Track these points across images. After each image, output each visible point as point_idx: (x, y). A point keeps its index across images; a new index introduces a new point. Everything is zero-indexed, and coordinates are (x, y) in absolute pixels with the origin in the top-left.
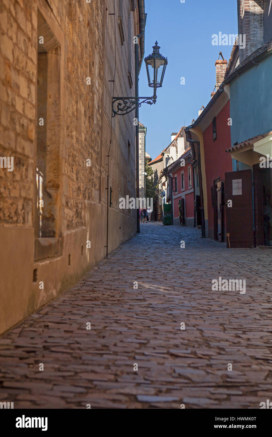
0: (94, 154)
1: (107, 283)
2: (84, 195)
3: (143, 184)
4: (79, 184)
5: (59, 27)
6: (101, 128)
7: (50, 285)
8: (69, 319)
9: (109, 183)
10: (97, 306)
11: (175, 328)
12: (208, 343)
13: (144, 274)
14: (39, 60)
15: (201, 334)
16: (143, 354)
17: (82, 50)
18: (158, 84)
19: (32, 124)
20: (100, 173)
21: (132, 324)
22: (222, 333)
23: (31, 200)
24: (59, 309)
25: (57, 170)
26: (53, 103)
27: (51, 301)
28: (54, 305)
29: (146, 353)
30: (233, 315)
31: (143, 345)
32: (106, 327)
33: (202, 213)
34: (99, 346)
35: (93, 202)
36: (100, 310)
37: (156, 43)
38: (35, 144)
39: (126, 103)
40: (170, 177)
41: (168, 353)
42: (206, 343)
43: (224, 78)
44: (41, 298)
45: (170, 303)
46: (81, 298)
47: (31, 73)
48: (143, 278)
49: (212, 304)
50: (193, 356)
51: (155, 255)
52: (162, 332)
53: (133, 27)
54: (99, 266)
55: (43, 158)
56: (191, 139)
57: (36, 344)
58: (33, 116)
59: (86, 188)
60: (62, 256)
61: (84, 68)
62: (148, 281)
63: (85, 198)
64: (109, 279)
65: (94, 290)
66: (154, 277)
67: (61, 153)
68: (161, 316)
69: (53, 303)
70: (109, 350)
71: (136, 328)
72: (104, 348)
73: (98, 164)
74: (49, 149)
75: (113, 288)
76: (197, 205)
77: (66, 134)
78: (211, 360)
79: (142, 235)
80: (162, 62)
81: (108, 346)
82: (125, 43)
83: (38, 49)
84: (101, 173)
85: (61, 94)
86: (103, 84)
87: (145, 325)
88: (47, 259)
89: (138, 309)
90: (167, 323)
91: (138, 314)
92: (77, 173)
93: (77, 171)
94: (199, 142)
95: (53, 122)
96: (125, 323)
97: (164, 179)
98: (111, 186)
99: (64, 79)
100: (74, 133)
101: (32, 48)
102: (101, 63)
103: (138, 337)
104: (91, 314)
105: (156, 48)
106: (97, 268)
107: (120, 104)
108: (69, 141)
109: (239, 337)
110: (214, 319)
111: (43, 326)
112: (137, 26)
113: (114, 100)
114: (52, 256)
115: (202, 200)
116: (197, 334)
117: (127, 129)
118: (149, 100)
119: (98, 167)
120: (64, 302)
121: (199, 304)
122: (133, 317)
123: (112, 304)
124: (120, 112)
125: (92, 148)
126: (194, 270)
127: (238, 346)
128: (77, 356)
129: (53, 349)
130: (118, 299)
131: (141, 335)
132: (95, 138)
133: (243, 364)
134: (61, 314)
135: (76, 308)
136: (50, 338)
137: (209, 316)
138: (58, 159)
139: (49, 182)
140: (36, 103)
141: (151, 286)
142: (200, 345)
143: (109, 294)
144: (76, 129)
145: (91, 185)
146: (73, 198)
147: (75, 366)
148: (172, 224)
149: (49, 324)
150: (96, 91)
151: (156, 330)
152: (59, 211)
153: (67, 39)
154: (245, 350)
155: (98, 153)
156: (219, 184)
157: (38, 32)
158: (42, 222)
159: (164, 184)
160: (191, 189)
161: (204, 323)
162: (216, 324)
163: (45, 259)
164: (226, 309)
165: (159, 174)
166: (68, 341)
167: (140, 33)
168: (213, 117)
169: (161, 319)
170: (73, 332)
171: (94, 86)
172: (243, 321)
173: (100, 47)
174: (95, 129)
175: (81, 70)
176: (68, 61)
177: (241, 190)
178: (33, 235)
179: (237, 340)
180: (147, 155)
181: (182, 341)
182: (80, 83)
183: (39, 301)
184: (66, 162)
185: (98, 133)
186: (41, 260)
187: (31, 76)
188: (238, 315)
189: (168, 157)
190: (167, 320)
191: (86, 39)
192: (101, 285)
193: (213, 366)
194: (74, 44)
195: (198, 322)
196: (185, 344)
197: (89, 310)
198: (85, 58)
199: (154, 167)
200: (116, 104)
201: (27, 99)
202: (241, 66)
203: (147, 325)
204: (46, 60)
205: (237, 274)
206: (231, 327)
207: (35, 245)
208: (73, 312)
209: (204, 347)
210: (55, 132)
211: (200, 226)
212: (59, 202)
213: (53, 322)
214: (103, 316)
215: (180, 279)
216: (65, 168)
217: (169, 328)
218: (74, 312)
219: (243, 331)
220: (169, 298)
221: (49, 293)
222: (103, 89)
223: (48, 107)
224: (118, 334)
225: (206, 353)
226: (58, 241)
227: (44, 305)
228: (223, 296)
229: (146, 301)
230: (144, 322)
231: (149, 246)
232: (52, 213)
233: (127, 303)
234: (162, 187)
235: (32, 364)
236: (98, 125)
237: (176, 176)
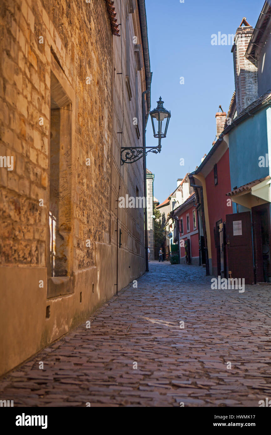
0: (104, 199)
1: (116, 318)
2: (95, 236)
3: (152, 226)
4: (90, 227)
5: (71, 86)
6: (111, 175)
7: (62, 321)
8: (80, 353)
9: (118, 226)
10: (106, 340)
11: (178, 360)
12: (208, 374)
13: (151, 310)
14: (52, 115)
15: (202, 365)
16: (147, 385)
17: (92, 106)
18: (162, 135)
19: (45, 173)
20: (109, 217)
21: (137, 357)
22: (222, 364)
23: (45, 242)
24: (71, 343)
25: (69, 214)
26: (65, 153)
27: (64, 336)
28: (67, 340)
29: (150, 384)
30: (233, 348)
31: (147, 377)
32: (113, 360)
33: (206, 252)
34: (106, 378)
35: (103, 244)
36: (109, 344)
37: (160, 98)
38: (48, 190)
39: (133, 152)
40: (176, 219)
41: (170, 384)
42: (207, 374)
43: (224, 129)
44: (53, 333)
45: (174, 336)
46: (92, 333)
47: (44, 127)
48: (150, 313)
49: (213, 338)
50: (193, 386)
51: (162, 292)
52: (166, 364)
53: (140, 84)
54: (109, 303)
55: (56, 203)
56: (195, 184)
57: (47, 376)
58: (46, 165)
59: (97, 231)
60: (74, 294)
61: (94, 121)
62: (154, 316)
63: (95, 240)
64: (118, 315)
65: (103, 325)
66: (161, 313)
67: (72, 199)
68: (165, 349)
69: (65, 338)
70: (115, 382)
71: (141, 360)
72: (110, 380)
73: (107, 209)
74: (61, 195)
75: (122, 324)
76: (201, 245)
77: (77, 182)
78: (210, 390)
79: (152, 274)
80: (165, 115)
81: (114, 378)
82: (133, 98)
83: (51, 105)
84: (111, 217)
85: (73, 146)
86: (112, 135)
87: (149, 358)
88: (60, 296)
89: (144, 343)
90: (170, 355)
91: (144, 347)
92: (88, 217)
93: (88, 215)
94: (202, 187)
95: (65, 170)
96: (131, 356)
97: (171, 221)
98: (121, 228)
99: (76, 132)
100: (85, 180)
101: (45, 105)
102: (110, 117)
103: (143, 369)
104: (100, 347)
105: (160, 103)
106: (107, 305)
107: (128, 153)
108: (80, 187)
109: (238, 368)
110: (215, 351)
111: (55, 360)
112: (144, 84)
113: (122, 150)
114: (64, 294)
115: (205, 240)
116: (199, 365)
117: (136, 176)
118: (154, 150)
119: (108, 211)
120: (75, 337)
121: (201, 337)
122: (139, 350)
123: (120, 338)
124: (128, 161)
125: (102, 193)
126: (198, 305)
127: (237, 377)
128: (85, 387)
129: (63, 381)
130: (126, 333)
131: (145, 367)
132: (105, 185)
133: (240, 394)
134: (72, 348)
135: (86, 342)
136: (61, 371)
137: (210, 349)
138: (70, 204)
139: (62, 225)
140: (49, 154)
141: (157, 321)
142: (201, 376)
143: (117, 329)
144: (87, 177)
145: (101, 228)
146: (84, 240)
147: (83, 397)
148: (179, 263)
149: (61, 357)
150: (105, 142)
151: (160, 362)
152: (71, 252)
153: (78, 97)
154: (242, 380)
155: (108, 198)
156: (221, 226)
157: (51, 91)
158: (56, 262)
159: (171, 226)
160: (196, 230)
161: (205, 355)
162: (217, 356)
163: (57, 296)
164: (227, 342)
165: (166, 217)
166: (77, 373)
167: (146, 89)
168: (214, 164)
169: (165, 352)
170: (83, 365)
171: (104, 137)
172: (242, 353)
173: (109, 103)
174: (105, 176)
175: (91, 124)
176: (79, 116)
177: (241, 231)
178: (46, 274)
179: (235, 371)
180: (155, 200)
181: (184, 372)
182: (91, 135)
183: (52, 336)
184: (77, 207)
185: (108, 180)
186: (54, 297)
187: (44, 130)
188: (238, 348)
189: (174, 201)
190: (171, 353)
191: (96, 95)
192: (111, 320)
193: (212, 396)
194: (84, 101)
195: (200, 354)
196: (187, 375)
197: (98, 344)
198: (95, 113)
199: (161, 211)
200: (124, 153)
201: (41, 150)
202: (238, 118)
203: (152, 358)
204: (59, 116)
205: (238, 309)
206: (231, 359)
207: (48, 283)
208: (83, 346)
209: (205, 378)
210: (67, 180)
211: (205, 264)
212: (70, 244)
213: (64, 356)
214: (111, 350)
215: (184, 314)
216: (77, 213)
217: (173, 361)
218: (85, 346)
219: (241, 362)
220: (173, 332)
221: (61, 329)
222: (112, 140)
223: (60, 157)
224: (124, 366)
225: (206, 383)
226: (70, 279)
227: (57, 340)
228: (224, 330)
229: (152, 335)
230: (150, 355)
231: (157, 284)
232: (64, 253)
233: (134, 338)
234: (169, 229)
235: (42, 395)
236: (107, 172)
237: (182, 218)
